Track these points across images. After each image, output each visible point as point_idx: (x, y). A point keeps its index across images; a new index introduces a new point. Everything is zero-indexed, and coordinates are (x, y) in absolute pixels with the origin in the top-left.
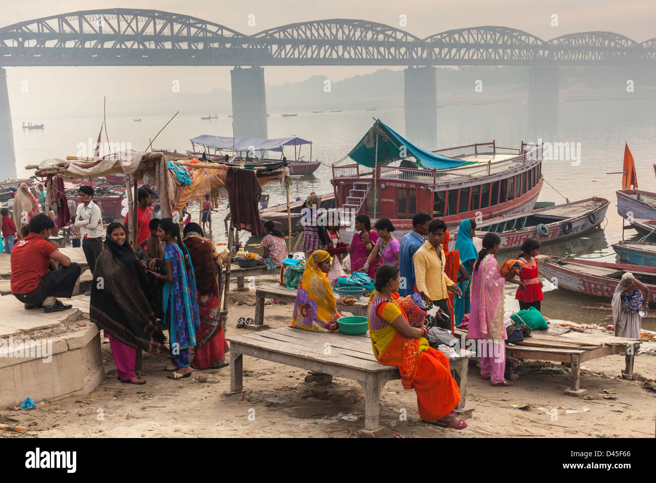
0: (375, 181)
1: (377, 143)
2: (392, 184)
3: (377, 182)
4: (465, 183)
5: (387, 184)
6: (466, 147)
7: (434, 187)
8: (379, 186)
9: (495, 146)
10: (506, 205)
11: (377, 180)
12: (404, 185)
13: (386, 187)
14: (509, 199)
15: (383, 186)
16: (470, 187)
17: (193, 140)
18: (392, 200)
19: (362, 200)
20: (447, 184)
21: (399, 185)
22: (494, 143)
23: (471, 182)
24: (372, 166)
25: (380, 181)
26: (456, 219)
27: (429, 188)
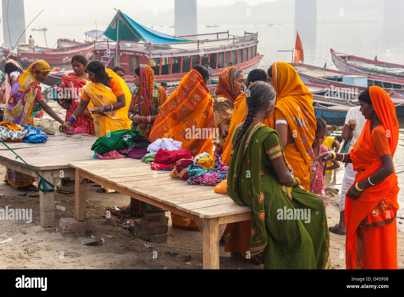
0: (117, 51)
1: (118, 25)
2: (127, 53)
3: (118, 51)
4: (175, 53)
5: (124, 53)
6: (209, 34)
7: (149, 55)
8: (119, 54)
9: (229, 34)
10: (216, 71)
11: (118, 50)
12: (133, 54)
13: (123, 55)
14: (219, 67)
15: (121, 54)
16: (181, 57)
17: (86, 33)
18: (127, 64)
19: (107, 63)
20: (161, 53)
21: (130, 54)
22: (228, 32)
23: (182, 53)
24: (115, 40)
25: (120, 51)
26: (170, 78)
27: (146, 55)
